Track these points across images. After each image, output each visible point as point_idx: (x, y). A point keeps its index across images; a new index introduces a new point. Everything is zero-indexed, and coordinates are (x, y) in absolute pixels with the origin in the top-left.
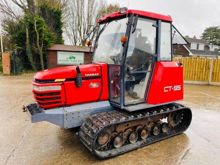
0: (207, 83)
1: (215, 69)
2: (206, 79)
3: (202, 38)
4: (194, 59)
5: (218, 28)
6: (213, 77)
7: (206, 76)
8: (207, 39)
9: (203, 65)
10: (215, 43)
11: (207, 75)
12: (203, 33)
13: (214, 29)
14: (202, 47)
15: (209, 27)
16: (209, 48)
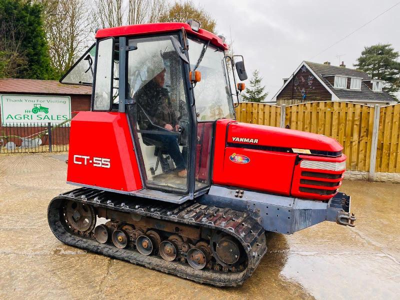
0: (364, 173)
1: (387, 133)
2: (361, 165)
3: (358, 67)
4: (325, 106)
5: (387, 48)
6: (380, 157)
7: (361, 156)
8: (368, 69)
9: (350, 123)
10: (382, 77)
11: (363, 151)
12: (359, 57)
13: (381, 50)
14: (357, 85)
15: (370, 46)
16: (371, 85)
